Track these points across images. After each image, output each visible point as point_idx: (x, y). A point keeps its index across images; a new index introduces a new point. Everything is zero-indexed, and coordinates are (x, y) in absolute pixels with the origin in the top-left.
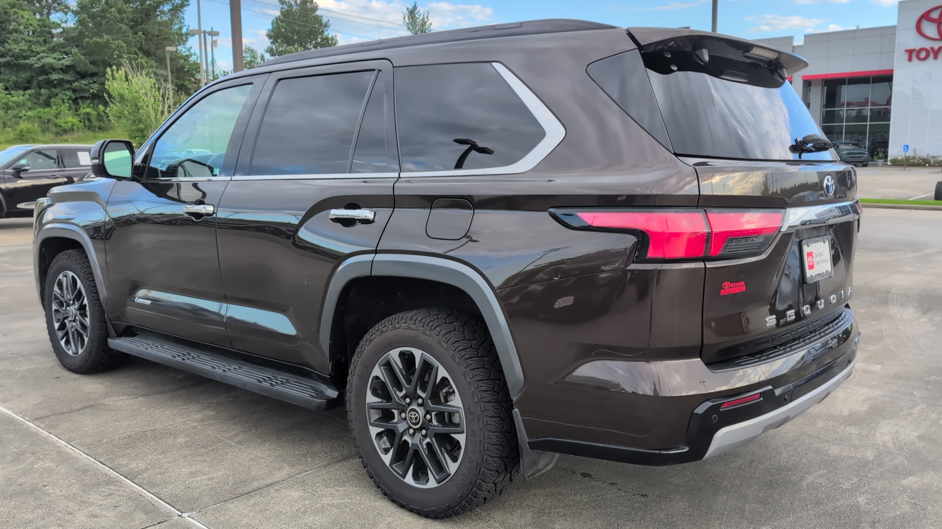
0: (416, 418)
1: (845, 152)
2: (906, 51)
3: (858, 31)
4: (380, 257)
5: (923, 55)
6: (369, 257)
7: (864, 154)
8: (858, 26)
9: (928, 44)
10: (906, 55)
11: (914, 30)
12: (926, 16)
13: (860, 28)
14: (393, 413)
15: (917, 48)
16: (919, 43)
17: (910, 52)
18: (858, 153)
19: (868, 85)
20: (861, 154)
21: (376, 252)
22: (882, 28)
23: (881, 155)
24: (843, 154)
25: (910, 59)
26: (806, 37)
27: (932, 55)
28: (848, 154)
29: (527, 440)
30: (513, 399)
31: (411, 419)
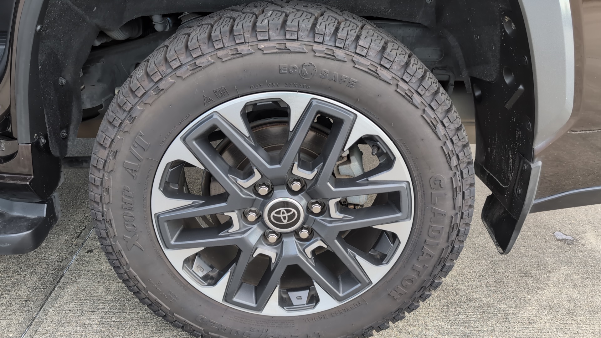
0: (290, 217)
29: (534, 202)
30: (539, 145)
31: (279, 219)
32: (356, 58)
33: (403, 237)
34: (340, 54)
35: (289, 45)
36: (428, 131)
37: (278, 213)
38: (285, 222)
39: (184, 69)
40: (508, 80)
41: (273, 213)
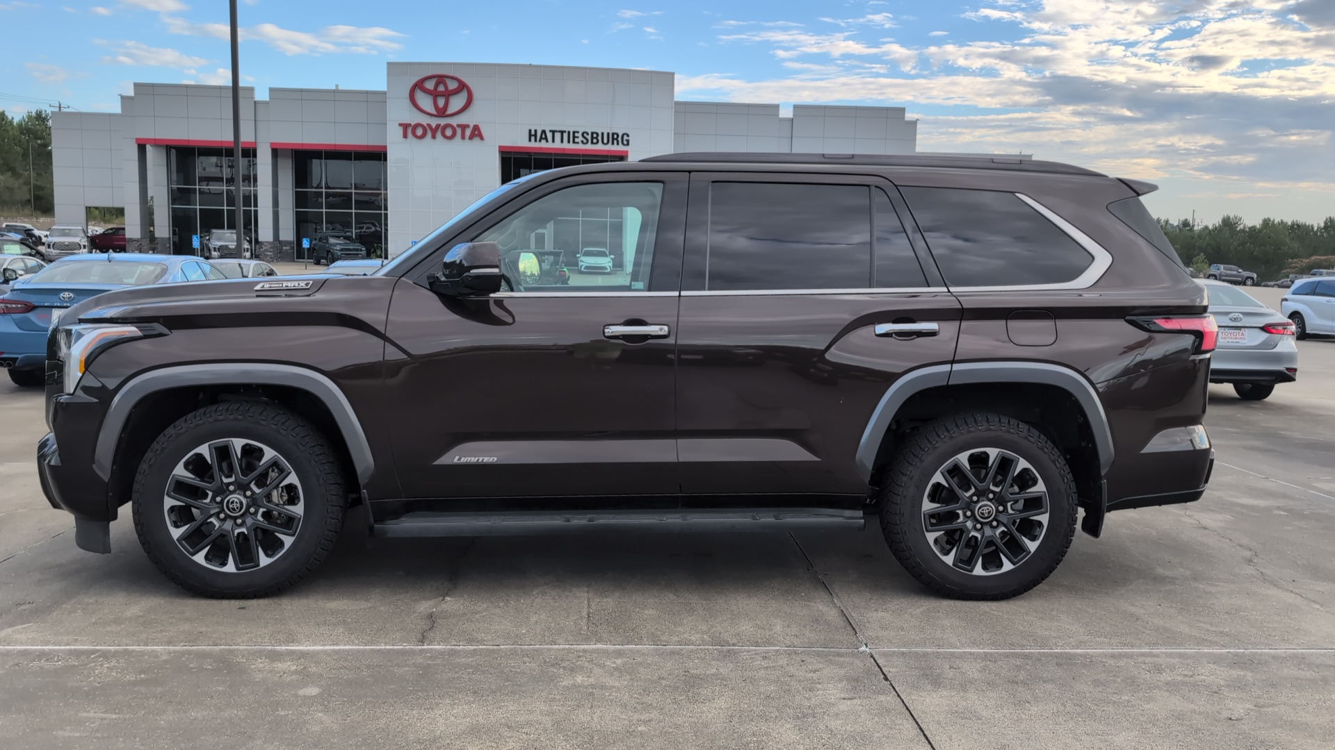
0: (989, 513)
1: (338, 248)
2: (400, 125)
3: (336, 92)
4: (956, 367)
5: (419, 132)
6: (947, 368)
7: (361, 250)
8: (337, 86)
9: (425, 120)
10: (401, 130)
11: (408, 101)
12: (419, 85)
13: (340, 88)
14: (958, 514)
15: (413, 124)
16: (415, 118)
17: (405, 127)
18: (354, 250)
19: (349, 161)
20: (357, 250)
21: (952, 362)
22: (367, 92)
23: (379, 252)
24: (336, 250)
25: (405, 136)
26: (272, 90)
27: (429, 134)
28: (342, 250)
29: (1107, 504)
30: (1103, 473)
31: (983, 514)
32: (1019, 432)
33: (1045, 523)
34: (1012, 431)
35: (991, 427)
36: (1052, 465)
37: (983, 510)
38: (986, 515)
39: (947, 438)
40: (1083, 444)
41: (980, 510)
